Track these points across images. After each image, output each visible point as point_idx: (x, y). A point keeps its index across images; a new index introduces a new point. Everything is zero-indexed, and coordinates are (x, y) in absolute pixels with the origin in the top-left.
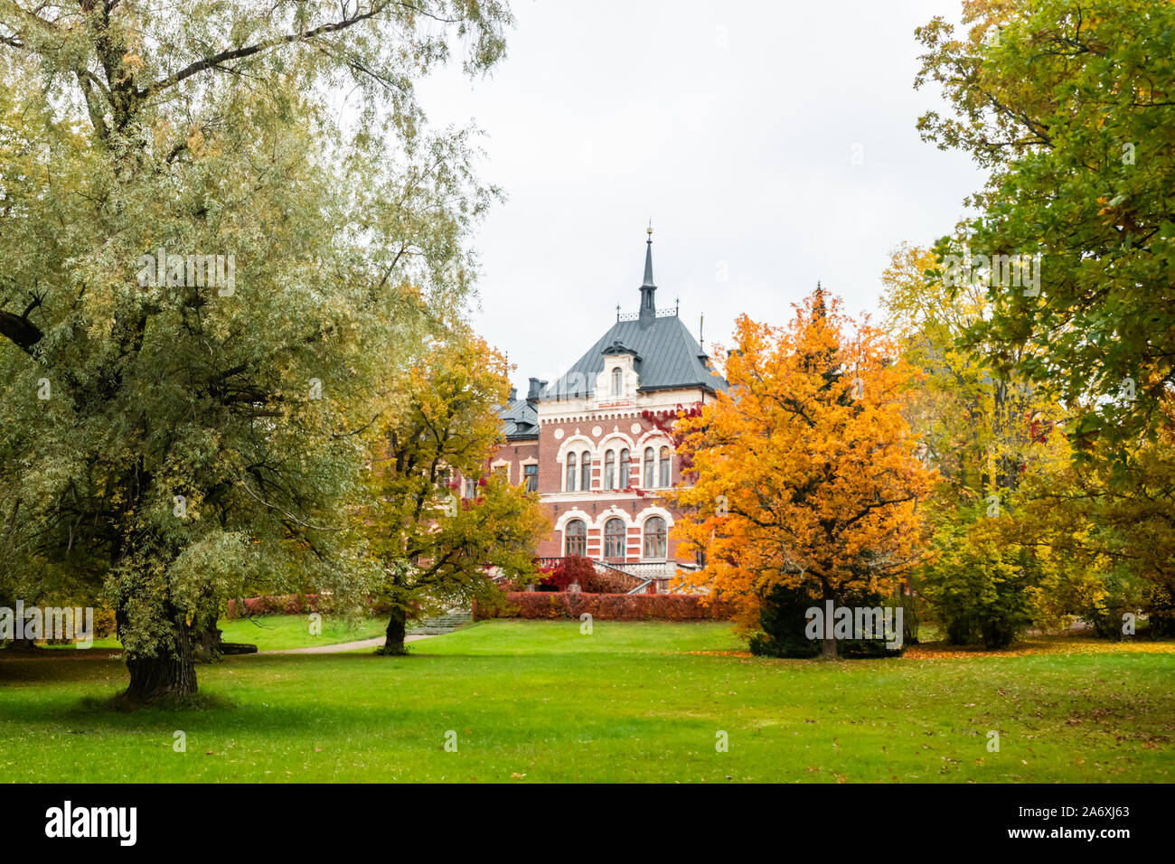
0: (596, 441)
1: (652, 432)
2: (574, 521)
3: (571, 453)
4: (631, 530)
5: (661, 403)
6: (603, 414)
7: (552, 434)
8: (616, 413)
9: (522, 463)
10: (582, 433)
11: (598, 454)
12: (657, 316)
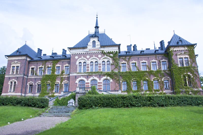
0: (88, 59)
1: (105, 57)
2: (82, 80)
3: (80, 63)
4: (99, 83)
5: (106, 50)
6: (90, 52)
7: (75, 57)
8: (94, 52)
9: (64, 65)
10: (84, 57)
11: (88, 62)
12: (99, 33)
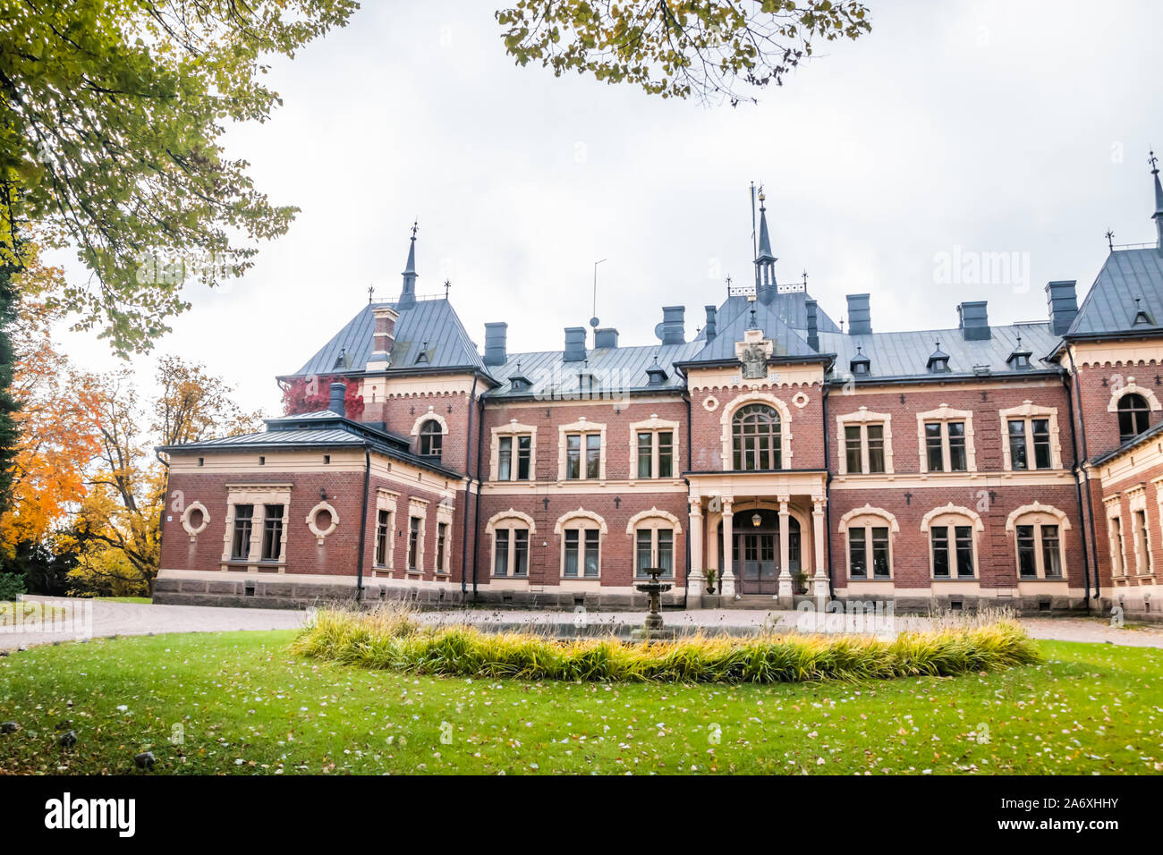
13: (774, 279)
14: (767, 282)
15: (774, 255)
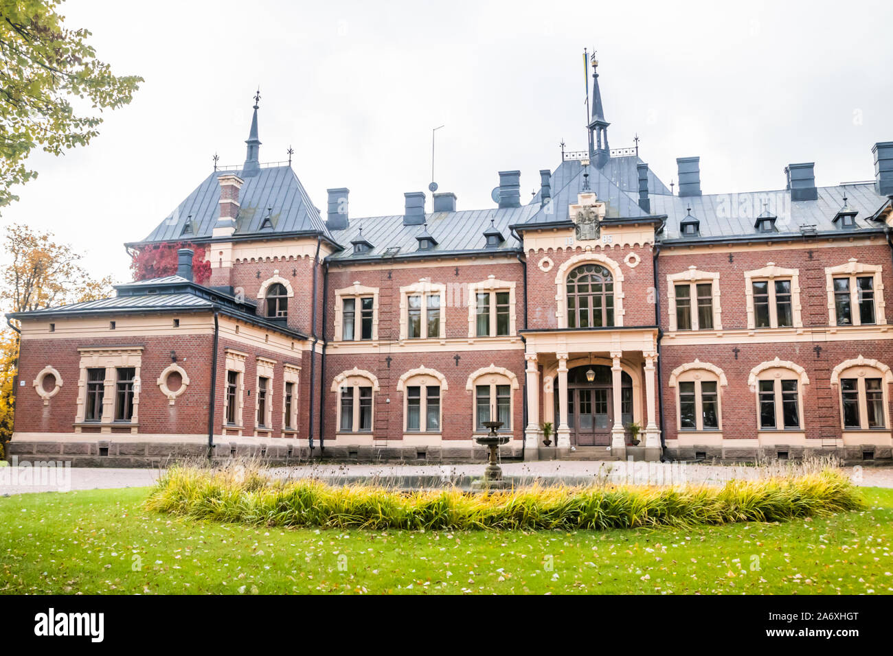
13: (606, 143)
14: (599, 146)
15: (607, 120)
